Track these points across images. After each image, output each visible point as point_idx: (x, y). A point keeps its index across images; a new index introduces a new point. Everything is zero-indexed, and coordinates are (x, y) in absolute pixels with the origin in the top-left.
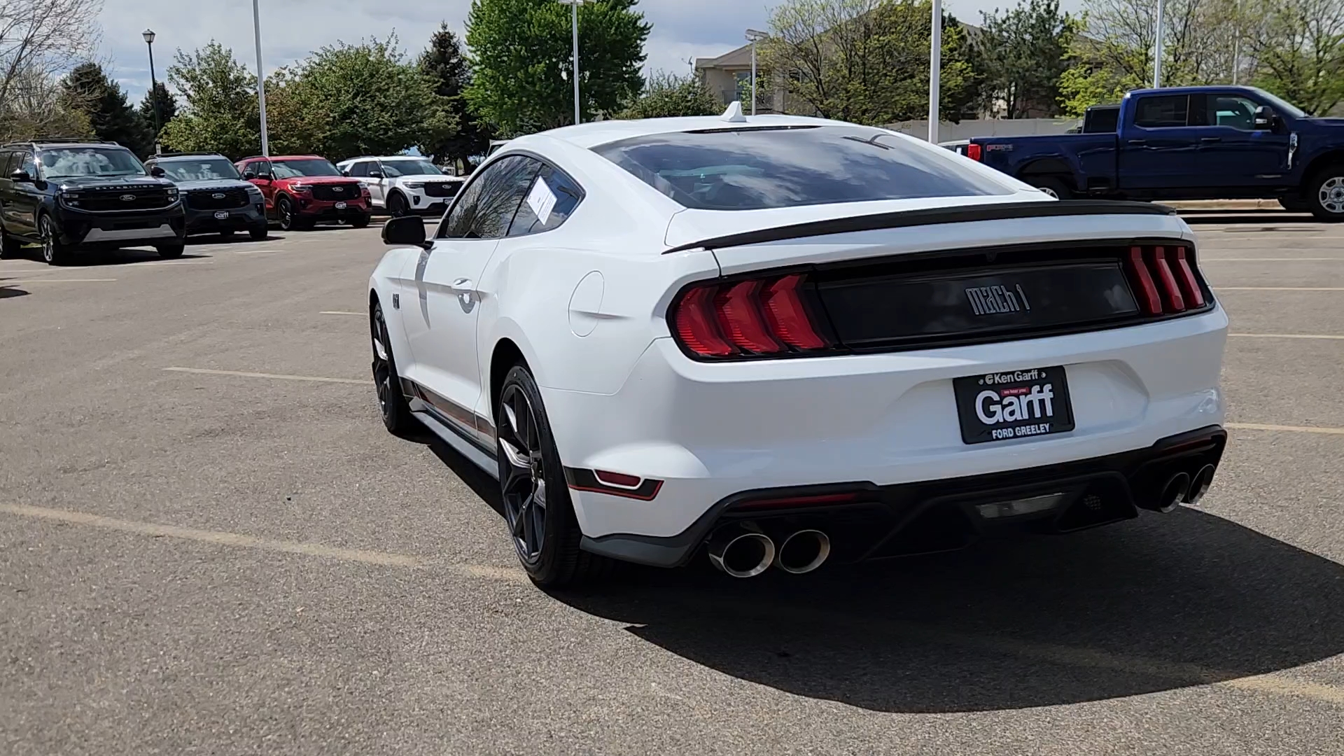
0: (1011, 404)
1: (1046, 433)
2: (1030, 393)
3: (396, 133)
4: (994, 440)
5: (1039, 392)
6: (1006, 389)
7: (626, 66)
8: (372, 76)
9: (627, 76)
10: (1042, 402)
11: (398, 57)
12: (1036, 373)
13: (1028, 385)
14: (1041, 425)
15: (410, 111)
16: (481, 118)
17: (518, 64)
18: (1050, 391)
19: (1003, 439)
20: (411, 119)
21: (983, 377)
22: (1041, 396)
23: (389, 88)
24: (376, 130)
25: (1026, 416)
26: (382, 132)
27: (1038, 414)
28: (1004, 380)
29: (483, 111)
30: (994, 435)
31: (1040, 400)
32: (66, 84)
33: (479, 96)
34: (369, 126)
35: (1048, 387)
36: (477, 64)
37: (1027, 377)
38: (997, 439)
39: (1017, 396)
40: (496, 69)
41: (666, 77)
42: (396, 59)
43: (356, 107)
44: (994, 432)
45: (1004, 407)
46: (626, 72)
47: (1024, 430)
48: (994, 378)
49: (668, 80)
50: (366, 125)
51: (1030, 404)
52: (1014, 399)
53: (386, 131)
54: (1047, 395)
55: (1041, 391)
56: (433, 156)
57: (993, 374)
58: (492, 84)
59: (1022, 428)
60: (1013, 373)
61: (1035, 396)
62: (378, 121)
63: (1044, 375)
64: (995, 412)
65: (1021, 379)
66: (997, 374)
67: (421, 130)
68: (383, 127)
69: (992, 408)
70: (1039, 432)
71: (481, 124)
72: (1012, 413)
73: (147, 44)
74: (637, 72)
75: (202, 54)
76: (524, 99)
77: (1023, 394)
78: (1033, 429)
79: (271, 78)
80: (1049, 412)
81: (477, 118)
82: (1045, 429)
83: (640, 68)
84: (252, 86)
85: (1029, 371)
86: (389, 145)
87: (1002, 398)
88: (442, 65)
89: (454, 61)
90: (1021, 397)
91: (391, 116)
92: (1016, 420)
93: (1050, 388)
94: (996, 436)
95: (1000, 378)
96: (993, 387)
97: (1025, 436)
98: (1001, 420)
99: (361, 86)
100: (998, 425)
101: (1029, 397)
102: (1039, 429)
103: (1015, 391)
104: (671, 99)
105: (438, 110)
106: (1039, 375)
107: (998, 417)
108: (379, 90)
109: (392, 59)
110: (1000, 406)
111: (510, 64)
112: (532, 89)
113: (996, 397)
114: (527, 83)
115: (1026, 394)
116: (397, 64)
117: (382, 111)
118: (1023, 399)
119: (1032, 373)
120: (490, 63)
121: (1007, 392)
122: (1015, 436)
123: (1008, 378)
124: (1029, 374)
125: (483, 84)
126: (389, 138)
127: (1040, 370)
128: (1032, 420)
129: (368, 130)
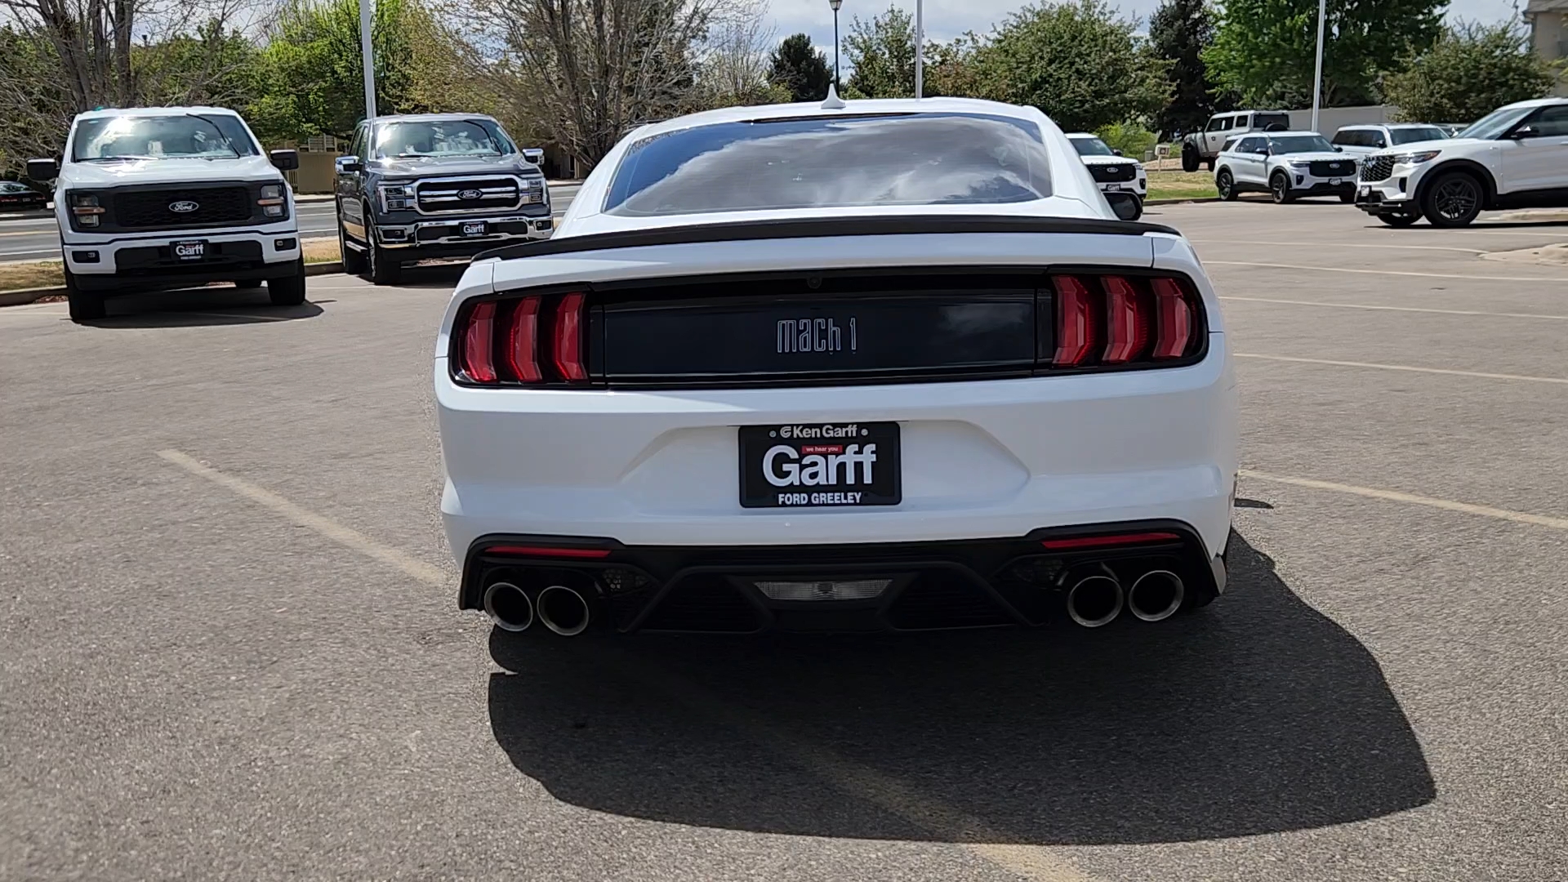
0: (814, 464)
1: (855, 504)
2: (844, 453)
3: (1093, 106)
4: (779, 506)
5: (855, 453)
6: (810, 445)
7: (1423, 14)
8: (1074, 38)
9: (1423, 26)
10: (859, 466)
11: (1108, 15)
12: (855, 428)
13: (842, 444)
14: (849, 494)
15: (1113, 78)
16: (1222, 84)
17: (1272, 16)
18: (873, 452)
19: (792, 505)
20: (1114, 89)
21: (777, 428)
22: (859, 458)
23: (1091, 52)
24: (1071, 102)
25: (833, 481)
26: (1077, 105)
27: (850, 479)
28: (806, 434)
29: (1224, 77)
30: (781, 500)
31: (856, 463)
32: (775, 58)
33: (1222, 57)
34: (1063, 98)
35: (872, 447)
36: (1222, 19)
37: (841, 433)
38: (784, 505)
39: (825, 455)
40: (1246, 23)
41: (1467, 27)
42: (1106, 17)
43: (1051, 75)
44: (781, 496)
45: (802, 468)
46: (1421, 22)
47: (823, 497)
48: (792, 431)
49: (1469, 30)
50: (1059, 96)
51: (841, 468)
52: (820, 460)
53: (1083, 103)
54: (868, 457)
55: (860, 452)
56: (1161, 132)
57: (792, 426)
58: (1240, 43)
59: (821, 495)
60: (820, 426)
61: (850, 457)
62: (1073, 93)
63: (865, 432)
64: (789, 473)
65: (832, 435)
66: (798, 426)
67: (1125, 101)
68: (1080, 98)
69: (786, 467)
70: (844, 501)
71: (1221, 92)
72: (814, 476)
73: (833, 12)
74: (1438, 20)
75: (881, 23)
76: (1278, 60)
77: (832, 453)
78: (836, 498)
79: (951, 45)
80: (868, 479)
81: (1217, 85)
82: (855, 499)
83: (1441, 16)
84: (930, 55)
85: (845, 425)
86: (1084, 119)
87: (802, 456)
88: (1180, 22)
89: (1197, 15)
90: (829, 457)
91: (1090, 85)
92: (818, 484)
93: (874, 449)
94: (783, 502)
95: (801, 431)
96: (790, 442)
97: (823, 505)
98: (797, 483)
99: (1061, 51)
100: (791, 489)
101: (841, 459)
102: (846, 498)
103: (824, 449)
104: (1470, 55)
105: (1148, 77)
106: (859, 432)
107: (794, 479)
108: (1079, 55)
109: (1101, 18)
110: (797, 465)
111: (1263, 17)
112: (1288, 47)
113: (794, 454)
114: (1284, 40)
115: (837, 455)
116: (1107, 23)
117: (1080, 80)
118: (834, 461)
119: (849, 429)
120: (1238, 17)
121: (808, 450)
122: (809, 504)
123: (813, 432)
124: (844, 430)
125: (1228, 43)
126: (1086, 111)
127: (860, 425)
128: (841, 486)
129: (1061, 102)
